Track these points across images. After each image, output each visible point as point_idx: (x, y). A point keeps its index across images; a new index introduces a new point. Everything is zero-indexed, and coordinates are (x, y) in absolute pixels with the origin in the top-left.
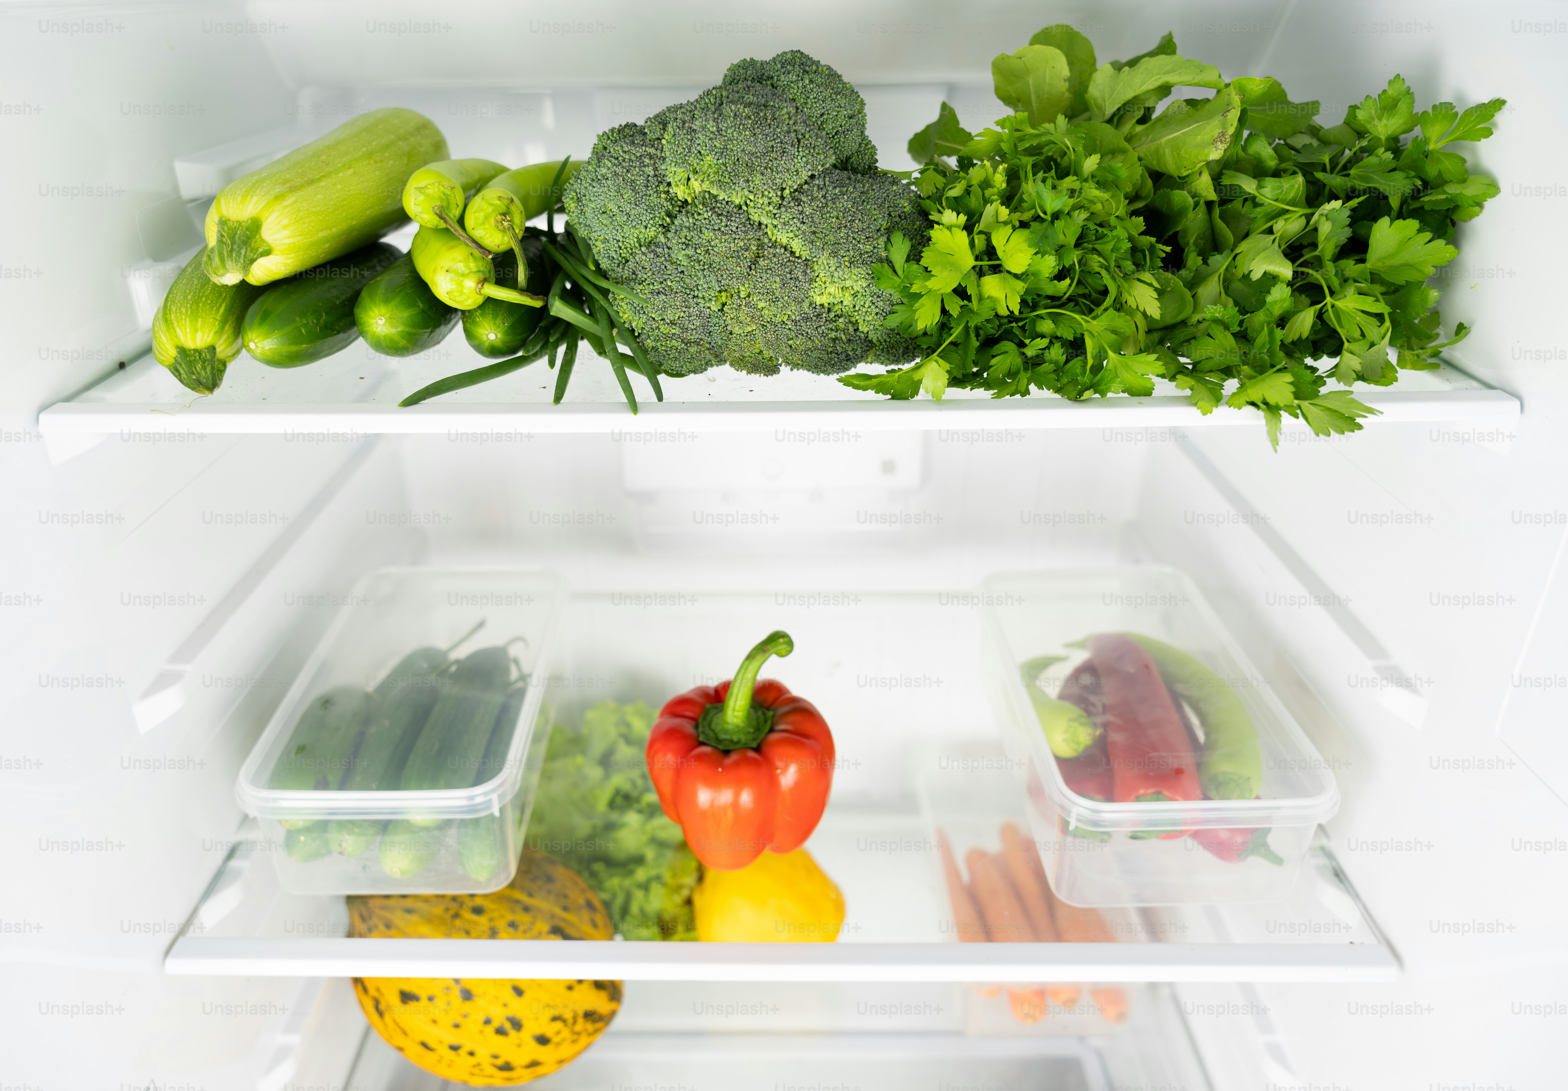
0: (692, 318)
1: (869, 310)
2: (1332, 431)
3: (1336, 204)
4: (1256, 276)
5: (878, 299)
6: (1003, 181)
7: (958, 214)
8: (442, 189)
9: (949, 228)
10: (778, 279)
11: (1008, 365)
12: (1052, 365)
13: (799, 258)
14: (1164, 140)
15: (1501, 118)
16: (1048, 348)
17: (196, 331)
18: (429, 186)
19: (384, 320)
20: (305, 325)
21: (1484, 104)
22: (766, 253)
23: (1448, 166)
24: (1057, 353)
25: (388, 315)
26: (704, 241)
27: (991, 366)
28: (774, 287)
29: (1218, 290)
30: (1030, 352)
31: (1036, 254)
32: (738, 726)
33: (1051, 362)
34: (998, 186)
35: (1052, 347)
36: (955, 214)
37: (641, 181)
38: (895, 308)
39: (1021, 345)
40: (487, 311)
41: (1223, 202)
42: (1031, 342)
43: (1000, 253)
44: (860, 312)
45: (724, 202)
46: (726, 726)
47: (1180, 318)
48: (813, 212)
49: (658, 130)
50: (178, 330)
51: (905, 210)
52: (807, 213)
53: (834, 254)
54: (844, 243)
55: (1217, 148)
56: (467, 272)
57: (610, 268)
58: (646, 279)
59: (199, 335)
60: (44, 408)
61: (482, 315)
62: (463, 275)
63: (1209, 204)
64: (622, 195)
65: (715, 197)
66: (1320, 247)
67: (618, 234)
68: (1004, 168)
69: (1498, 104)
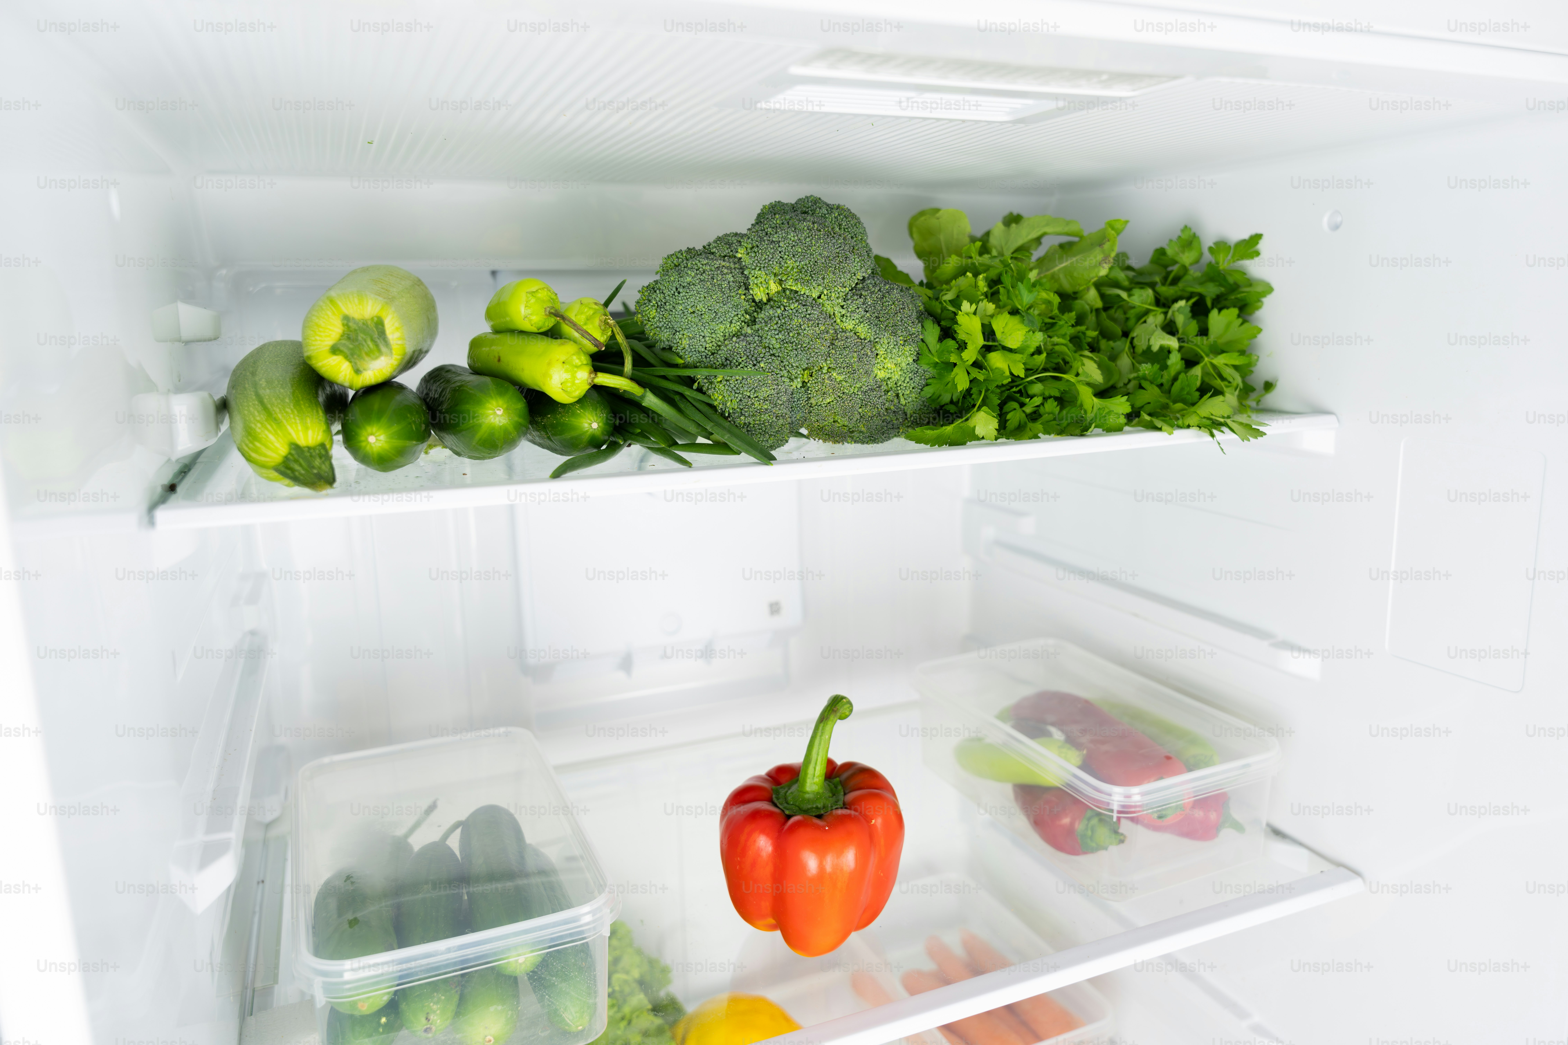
0: (781, 394)
1: (908, 385)
2: (1251, 438)
3: (1182, 303)
4: (1155, 348)
5: (915, 376)
6: (985, 286)
7: (971, 305)
8: (549, 294)
9: (967, 314)
10: (855, 355)
11: (1018, 419)
12: (1051, 415)
13: (865, 339)
14: (1056, 269)
15: (1262, 246)
16: (1043, 404)
17: (307, 428)
18: (540, 291)
19: (502, 411)
20: (414, 422)
21: (1244, 241)
22: (839, 336)
23: (1238, 278)
24: (1051, 406)
25: (505, 406)
26: (794, 326)
27: (1008, 420)
28: (852, 361)
29: (1131, 362)
30: (1028, 409)
31: (1029, 331)
32: (818, 793)
33: (1049, 414)
34: (981, 290)
35: (1045, 403)
36: (969, 303)
37: (725, 285)
38: (929, 381)
39: (1022, 405)
40: (586, 404)
41: (1106, 309)
42: (1030, 400)
43: (998, 335)
44: (902, 387)
45: (805, 296)
46: (807, 796)
47: (1110, 384)
48: (874, 302)
49: (726, 249)
50: (289, 428)
51: (920, 309)
52: (869, 303)
53: (894, 333)
54: (901, 325)
55: (1103, 267)
56: (580, 364)
57: (697, 360)
58: (741, 363)
59: (310, 433)
60: (153, 507)
61: (582, 407)
62: (577, 367)
63: (1097, 310)
64: (711, 296)
65: (796, 292)
66: (1180, 331)
67: (705, 331)
68: (984, 277)
69: (1256, 238)
